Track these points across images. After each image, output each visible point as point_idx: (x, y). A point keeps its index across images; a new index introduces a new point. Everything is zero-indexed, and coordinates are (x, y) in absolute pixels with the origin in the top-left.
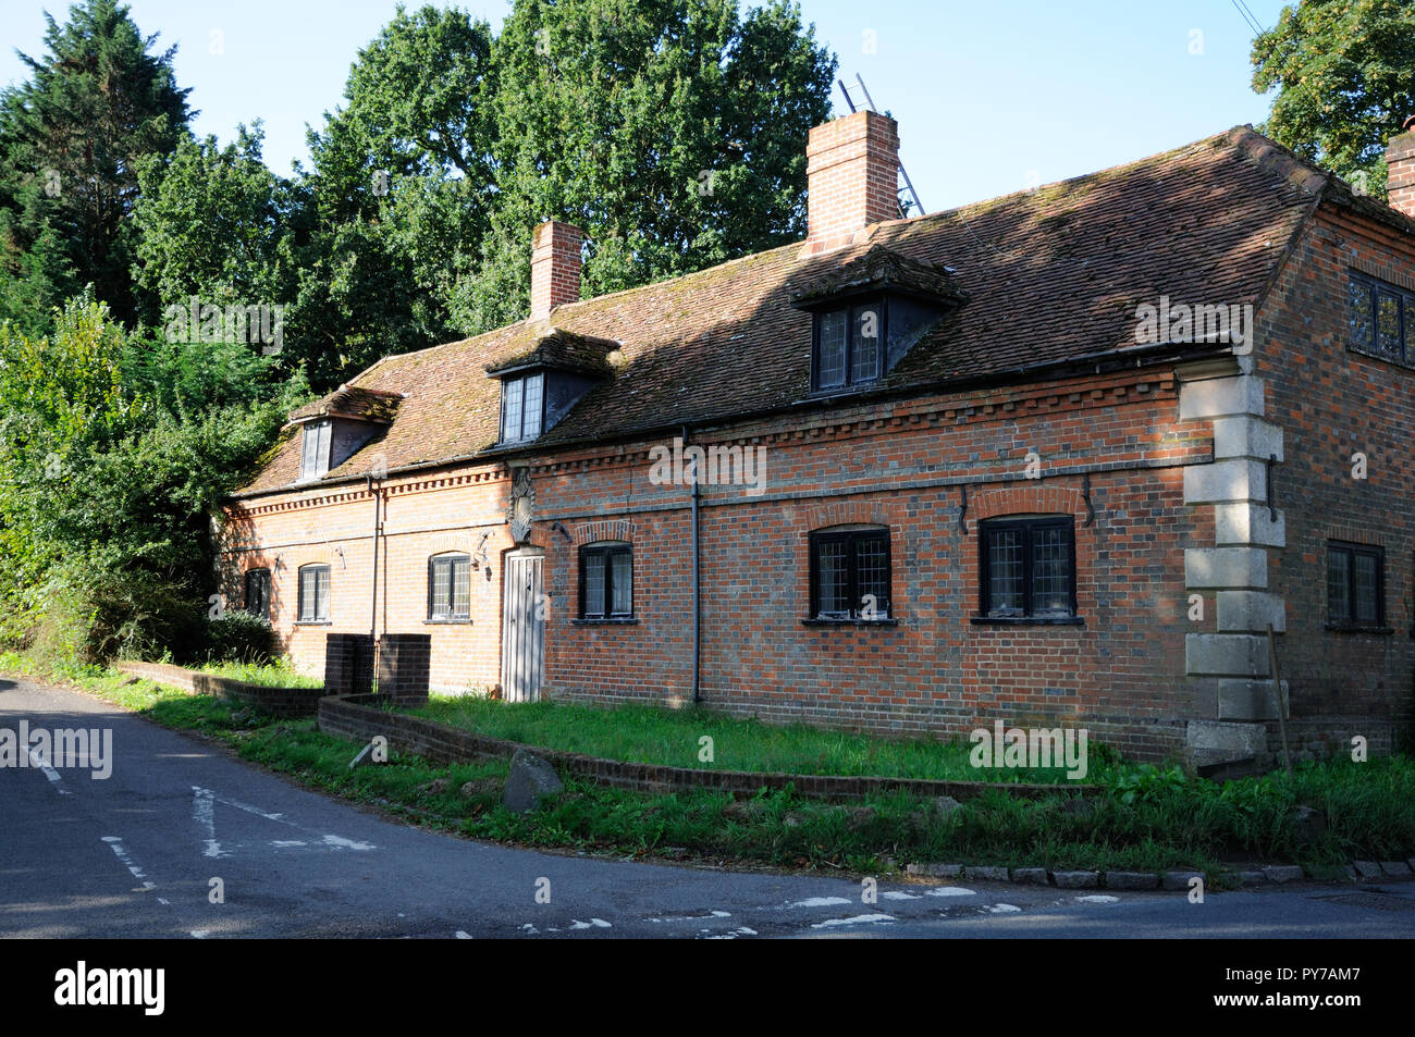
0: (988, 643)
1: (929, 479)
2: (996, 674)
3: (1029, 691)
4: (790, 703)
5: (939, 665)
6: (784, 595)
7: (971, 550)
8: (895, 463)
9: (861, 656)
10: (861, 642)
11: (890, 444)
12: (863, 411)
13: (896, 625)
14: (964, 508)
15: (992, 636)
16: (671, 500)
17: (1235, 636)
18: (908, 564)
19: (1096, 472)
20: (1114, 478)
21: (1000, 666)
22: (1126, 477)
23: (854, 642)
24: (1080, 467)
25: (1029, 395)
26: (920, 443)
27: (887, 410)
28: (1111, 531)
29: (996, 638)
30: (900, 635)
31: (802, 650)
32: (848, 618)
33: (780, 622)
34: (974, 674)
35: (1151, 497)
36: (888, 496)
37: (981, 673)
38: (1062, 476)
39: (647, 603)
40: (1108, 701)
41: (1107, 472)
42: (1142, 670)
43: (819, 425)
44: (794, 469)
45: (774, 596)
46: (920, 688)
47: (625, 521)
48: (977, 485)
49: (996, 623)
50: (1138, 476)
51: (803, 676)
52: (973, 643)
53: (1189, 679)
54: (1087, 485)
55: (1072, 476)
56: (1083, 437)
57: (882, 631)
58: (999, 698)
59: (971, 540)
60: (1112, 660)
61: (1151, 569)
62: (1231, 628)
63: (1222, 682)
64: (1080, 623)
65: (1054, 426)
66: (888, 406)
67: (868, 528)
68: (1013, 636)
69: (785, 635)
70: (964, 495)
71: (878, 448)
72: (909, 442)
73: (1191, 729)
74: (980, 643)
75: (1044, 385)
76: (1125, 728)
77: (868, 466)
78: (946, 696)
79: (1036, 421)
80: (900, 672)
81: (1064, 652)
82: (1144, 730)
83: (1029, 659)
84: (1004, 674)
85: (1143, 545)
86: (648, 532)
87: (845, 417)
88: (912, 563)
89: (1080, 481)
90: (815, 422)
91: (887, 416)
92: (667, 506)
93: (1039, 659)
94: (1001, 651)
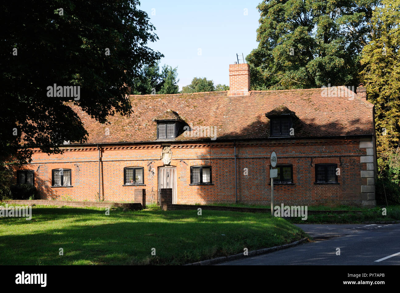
0: (318, 188)
1: (303, 155)
2: (320, 194)
3: (327, 196)
4: (265, 201)
5: (306, 192)
6: (262, 178)
7: (313, 170)
8: (294, 152)
9: (284, 191)
10: (285, 188)
11: (293, 148)
12: (287, 141)
13: (294, 184)
14: (312, 162)
15: (319, 186)
16: (226, 156)
17: (371, 186)
18: (297, 172)
19: (342, 156)
20: (346, 158)
21: (321, 192)
22: (349, 157)
23: (283, 188)
24: (339, 155)
25: (329, 141)
26: (301, 148)
28: (345, 167)
29: (320, 187)
30: (296, 186)
31: (268, 190)
32: (281, 183)
33: (261, 184)
34: (314, 194)
35: (354, 161)
36: (293, 159)
37: (316, 193)
38: (335, 156)
39: (217, 180)
40: (345, 198)
41: (345, 156)
42: (353, 192)
43: (274, 143)
44: (265, 151)
45: (259, 178)
46: (301, 197)
47: (209, 160)
48: (315, 157)
49: (319, 184)
50: (351, 157)
51: (268, 195)
52: (314, 188)
53: (362, 194)
54: (340, 159)
55: (337, 157)
56: (339, 150)
57: (291, 186)
58: (320, 198)
59: (313, 168)
60: (346, 190)
61: (354, 174)
62: (370, 184)
63: (368, 194)
64: (339, 184)
65: (333, 147)
66: (294, 141)
67: (287, 165)
68: (324, 186)
69: (263, 187)
70: (312, 159)
71: (290, 149)
72: (298, 148)
73: (363, 202)
74: (316, 188)
75: (333, 140)
76: (349, 202)
77: (287, 152)
78: (307, 198)
79: (329, 146)
80: (295, 194)
81: (335, 189)
82: (353, 202)
83: (327, 190)
84: (321, 193)
85: (352, 170)
86: (217, 164)
87: (282, 142)
88: (298, 172)
89: (339, 158)
90: (273, 142)
91: (294, 142)
92: (224, 158)
93: (330, 190)
94: (320, 189)
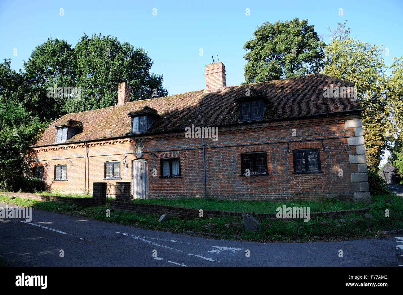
0: (297, 178)
1: (278, 140)
2: (300, 185)
3: (309, 188)
4: (236, 195)
5: (283, 184)
6: (233, 169)
7: (291, 157)
8: (268, 137)
9: (258, 183)
10: (258, 179)
11: (266, 133)
12: (259, 125)
13: (269, 175)
14: (289, 147)
15: (298, 176)
16: (194, 147)
17: (364, 173)
18: (272, 160)
19: (325, 139)
20: (329, 140)
21: (300, 183)
22: (333, 140)
23: (256, 179)
24: (321, 138)
25: (307, 122)
26: (275, 132)
27: (267, 125)
28: (329, 152)
29: (299, 177)
30: (271, 177)
31: (239, 182)
32: (254, 174)
33: (232, 176)
34: (293, 185)
35: (339, 144)
36: (266, 145)
37: (295, 185)
38: (316, 140)
39: (186, 172)
40: (331, 189)
41: (328, 139)
42: (341, 182)
43: (245, 128)
44: (235, 139)
45: (230, 169)
46: (277, 189)
47: (178, 152)
48: (292, 142)
49: (299, 173)
50: (336, 140)
51: (240, 188)
52: (292, 178)
53: (352, 183)
54: (322, 142)
55: (319, 140)
56: (321, 131)
57: (265, 176)
58: (300, 190)
59: (291, 154)
60: (331, 180)
61: (341, 160)
62: (363, 172)
63: (361, 183)
64: (322, 173)
65: (313, 129)
66: (267, 124)
67: (260, 153)
68: (304, 176)
69: (234, 179)
70: (288, 145)
71: (262, 134)
72: (272, 132)
73: (355, 194)
74: (294, 178)
75: (312, 120)
76: (337, 195)
77: (259, 138)
78: (285, 191)
79: (308, 128)
80: (271, 186)
81: (318, 179)
82: (342, 195)
83: (309, 181)
84: (301, 185)
85: (338, 155)
86: (185, 155)
87: (254, 126)
88: (274, 160)
89: (321, 141)
90: (243, 128)
91: (266, 126)
92: (192, 148)
93: (312, 181)
94: (300, 180)
